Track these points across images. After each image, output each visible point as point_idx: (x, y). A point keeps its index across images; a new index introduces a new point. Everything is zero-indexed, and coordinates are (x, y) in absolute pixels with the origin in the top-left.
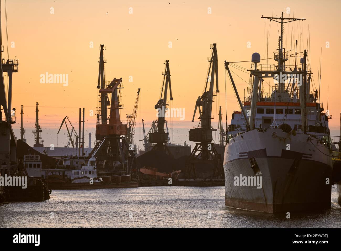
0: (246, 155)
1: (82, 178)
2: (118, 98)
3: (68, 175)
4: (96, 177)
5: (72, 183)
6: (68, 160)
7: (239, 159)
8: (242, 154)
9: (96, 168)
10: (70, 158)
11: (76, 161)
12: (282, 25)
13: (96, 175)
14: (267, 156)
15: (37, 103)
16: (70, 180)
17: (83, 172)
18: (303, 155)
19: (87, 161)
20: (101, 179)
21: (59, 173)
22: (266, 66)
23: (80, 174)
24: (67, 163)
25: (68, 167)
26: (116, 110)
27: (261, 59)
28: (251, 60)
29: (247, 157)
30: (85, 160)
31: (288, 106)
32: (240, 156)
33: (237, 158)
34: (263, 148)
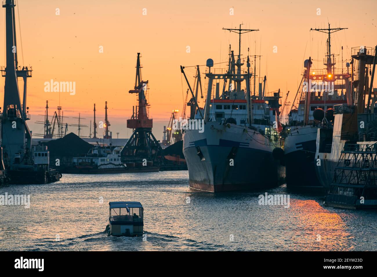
0: (193, 144)
1: (107, 164)
2: (145, 97)
3: (95, 162)
4: (120, 164)
5: (99, 168)
6: (97, 149)
7: (189, 147)
8: (191, 144)
9: (120, 155)
10: (99, 148)
11: (103, 150)
12: (240, 35)
13: (120, 162)
14: (208, 144)
15: (106, 102)
16: (97, 166)
17: (109, 159)
18: (240, 144)
19: (112, 150)
20: (125, 165)
21: (88, 160)
22: (219, 70)
23: (106, 161)
24: (96, 152)
25: (95, 155)
26: (143, 107)
27: (214, 63)
28: (206, 64)
29: (194, 146)
30: (111, 150)
31: (234, 103)
32: (190, 145)
33: (188, 147)
34: (204, 138)
